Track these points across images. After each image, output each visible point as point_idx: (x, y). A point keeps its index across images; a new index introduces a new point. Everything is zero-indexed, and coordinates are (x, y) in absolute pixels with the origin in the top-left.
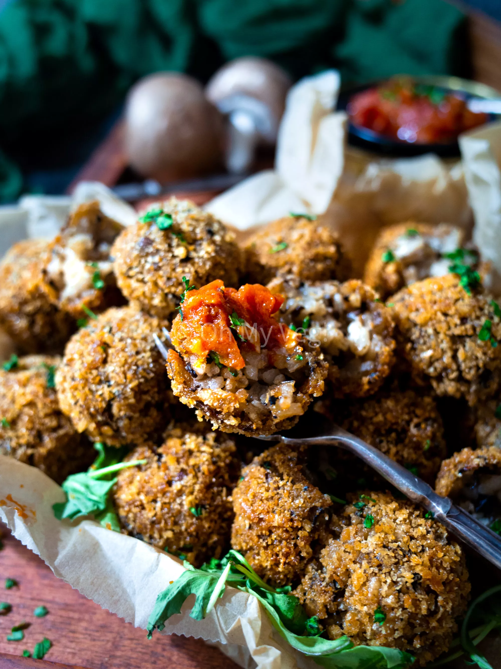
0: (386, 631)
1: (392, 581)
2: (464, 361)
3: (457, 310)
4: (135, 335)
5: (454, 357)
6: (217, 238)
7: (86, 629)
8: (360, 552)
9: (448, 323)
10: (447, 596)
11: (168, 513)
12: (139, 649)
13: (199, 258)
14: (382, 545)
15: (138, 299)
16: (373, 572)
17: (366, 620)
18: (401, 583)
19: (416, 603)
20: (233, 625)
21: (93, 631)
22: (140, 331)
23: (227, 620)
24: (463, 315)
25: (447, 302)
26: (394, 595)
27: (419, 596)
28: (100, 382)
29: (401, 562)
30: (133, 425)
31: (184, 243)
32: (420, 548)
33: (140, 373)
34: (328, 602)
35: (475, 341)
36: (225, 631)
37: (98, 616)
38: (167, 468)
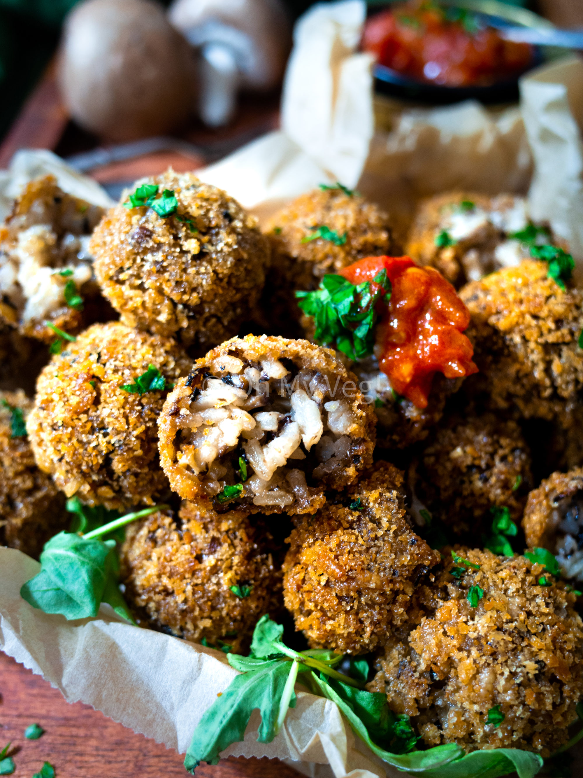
0: (503, 733)
1: (511, 672)
2: (561, 375)
3: (550, 311)
4: (134, 362)
5: (548, 371)
6: (238, 224)
7: (97, 749)
8: (466, 636)
9: (539, 328)
10: (574, 685)
11: (202, 597)
12: (170, 769)
13: (217, 252)
14: (496, 627)
15: (134, 311)
16: (485, 662)
17: (476, 721)
18: (521, 674)
19: (540, 697)
20: (310, 742)
21: (106, 750)
22: (139, 357)
23: (300, 736)
24: (557, 316)
25: (538, 300)
26: (513, 690)
27: (543, 689)
28: (92, 431)
29: (520, 648)
30: (141, 484)
31: (196, 233)
32: (541, 628)
33: (147, 415)
34: (421, 697)
35: (573, 350)
36: (300, 750)
37: (110, 730)
38: (192, 539)
